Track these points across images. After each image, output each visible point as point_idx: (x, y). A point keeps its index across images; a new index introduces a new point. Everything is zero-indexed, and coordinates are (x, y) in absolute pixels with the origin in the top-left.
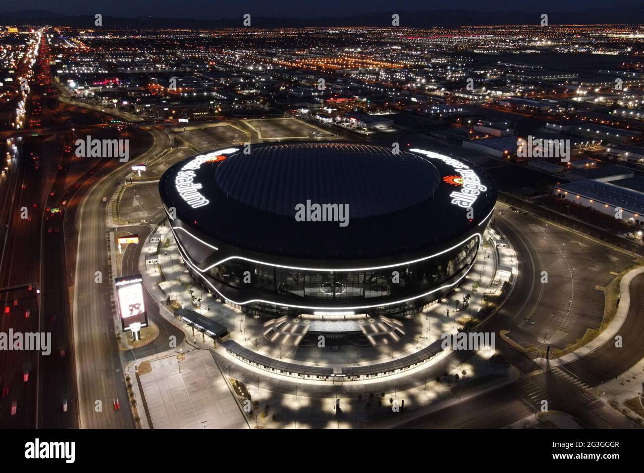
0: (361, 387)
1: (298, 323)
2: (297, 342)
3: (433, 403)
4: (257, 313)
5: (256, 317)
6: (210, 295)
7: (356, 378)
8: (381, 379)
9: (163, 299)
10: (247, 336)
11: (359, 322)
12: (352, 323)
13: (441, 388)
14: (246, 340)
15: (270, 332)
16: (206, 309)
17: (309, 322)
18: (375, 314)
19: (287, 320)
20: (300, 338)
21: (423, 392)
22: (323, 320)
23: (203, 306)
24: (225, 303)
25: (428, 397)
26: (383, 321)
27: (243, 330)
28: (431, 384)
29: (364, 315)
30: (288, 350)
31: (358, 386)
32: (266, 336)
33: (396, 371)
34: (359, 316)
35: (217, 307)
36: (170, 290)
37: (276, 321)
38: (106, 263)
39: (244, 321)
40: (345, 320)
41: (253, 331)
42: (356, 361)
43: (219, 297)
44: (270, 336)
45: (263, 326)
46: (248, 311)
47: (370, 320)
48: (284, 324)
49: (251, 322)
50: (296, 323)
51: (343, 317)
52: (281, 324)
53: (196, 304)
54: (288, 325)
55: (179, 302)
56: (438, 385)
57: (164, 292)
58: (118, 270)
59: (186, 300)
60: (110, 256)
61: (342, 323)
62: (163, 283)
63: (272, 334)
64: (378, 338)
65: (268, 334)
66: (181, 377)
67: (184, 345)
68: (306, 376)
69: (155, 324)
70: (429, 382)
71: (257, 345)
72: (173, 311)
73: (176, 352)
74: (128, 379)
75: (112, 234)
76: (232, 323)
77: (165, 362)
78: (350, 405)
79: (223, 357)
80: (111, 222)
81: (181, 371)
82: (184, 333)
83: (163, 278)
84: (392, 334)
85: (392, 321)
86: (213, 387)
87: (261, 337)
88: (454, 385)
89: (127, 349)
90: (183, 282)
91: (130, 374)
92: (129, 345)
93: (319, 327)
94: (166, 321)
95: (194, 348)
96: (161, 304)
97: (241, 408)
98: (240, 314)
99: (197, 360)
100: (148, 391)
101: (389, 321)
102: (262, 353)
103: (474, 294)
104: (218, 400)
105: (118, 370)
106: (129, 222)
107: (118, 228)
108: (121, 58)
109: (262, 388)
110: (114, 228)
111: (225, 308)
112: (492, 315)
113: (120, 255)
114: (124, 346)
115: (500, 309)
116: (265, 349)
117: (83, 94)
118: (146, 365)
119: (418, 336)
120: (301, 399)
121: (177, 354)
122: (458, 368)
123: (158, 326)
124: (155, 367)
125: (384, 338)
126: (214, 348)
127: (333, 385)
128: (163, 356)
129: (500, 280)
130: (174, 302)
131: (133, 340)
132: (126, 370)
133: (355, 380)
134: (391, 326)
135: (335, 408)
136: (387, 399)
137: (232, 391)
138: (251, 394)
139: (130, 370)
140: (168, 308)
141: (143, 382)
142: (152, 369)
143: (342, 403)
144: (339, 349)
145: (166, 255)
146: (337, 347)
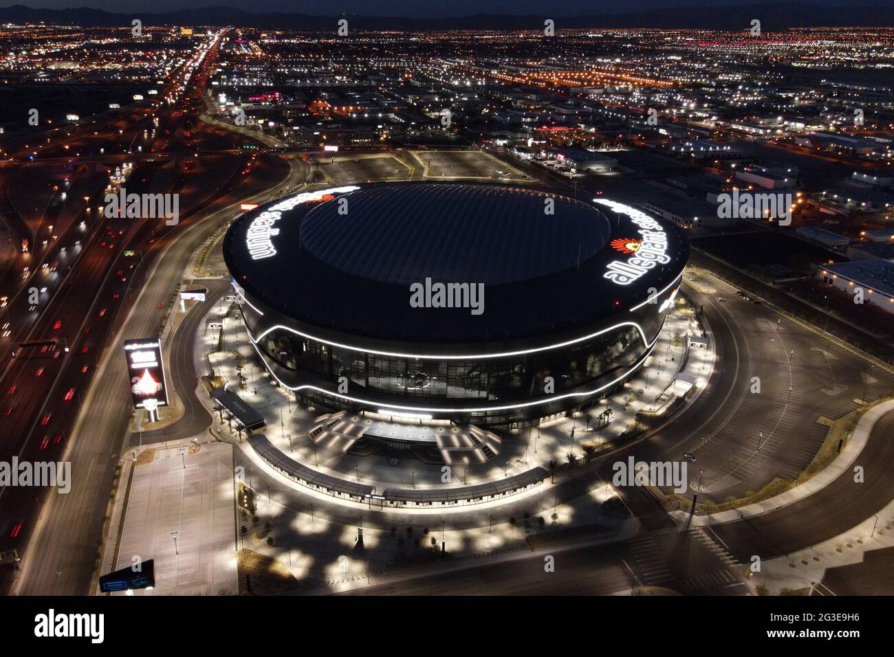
0: (405, 517)
1: (356, 423)
2: (346, 448)
3: (492, 552)
4: (313, 404)
5: (312, 409)
6: (264, 375)
7: (401, 504)
8: (436, 509)
9: (207, 374)
10: (287, 432)
11: (438, 430)
12: (428, 430)
13: (514, 534)
15: (317, 430)
16: (252, 392)
17: (371, 422)
18: (463, 422)
19: (343, 417)
20: (352, 442)
21: (487, 535)
22: (391, 422)
23: (251, 388)
24: (279, 386)
25: (490, 543)
26: (472, 432)
27: (286, 423)
28: (503, 526)
29: (448, 422)
30: (331, 457)
31: (401, 516)
32: (311, 434)
33: (460, 502)
34: (442, 422)
35: (267, 390)
36: (219, 363)
37: (331, 417)
38: (161, 321)
39: (292, 414)
40: (421, 425)
41: (298, 427)
42: (413, 482)
43: (275, 379)
44: (316, 435)
45: (314, 421)
46: (303, 400)
47: (453, 430)
48: (337, 421)
49: (302, 414)
50: (353, 422)
51: (418, 421)
52: (334, 421)
53: (244, 384)
54: (343, 423)
55: (225, 379)
56: (512, 529)
57: (210, 366)
58: (171, 333)
59: (233, 378)
60: (169, 315)
61: (414, 429)
62: (215, 354)
63: (319, 433)
64: (456, 455)
65: (314, 432)
66: (183, 474)
67: (205, 435)
68: (337, 493)
69: (184, 404)
70: (501, 523)
71: (293, 446)
72: (211, 390)
73: (192, 442)
74: (119, 468)
75: (184, 287)
76: (276, 413)
77: (173, 453)
78: (378, 540)
79: (245, 455)
80: (190, 274)
81: (186, 466)
82: (212, 419)
83: (220, 347)
84: (478, 452)
85: (486, 434)
86: (216, 491)
87: (304, 435)
88: (534, 532)
89: (135, 432)
90: (240, 354)
91: (126, 461)
92: (142, 426)
93: (382, 431)
94: (198, 402)
95: (215, 439)
96: (201, 380)
97: (238, 522)
98: (293, 403)
99: (212, 455)
100: (137, 487)
101: (481, 434)
102: (296, 456)
103: (625, 409)
104: (214, 509)
105: (114, 456)
106: (211, 275)
107: (195, 281)
108: (296, 67)
109: (276, 501)
110: (189, 281)
111: (278, 393)
112: (637, 442)
113: (182, 314)
114: (135, 427)
115: (653, 435)
116: (304, 451)
117: (230, 112)
118: (149, 453)
119: (515, 459)
120: (317, 522)
121: (192, 444)
122: (552, 509)
123: (185, 407)
124: (158, 458)
125: (464, 457)
126: (240, 443)
127: (368, 509)
128: (174, 445)
129: (673, 393)
130: (218, 379)
131: (148, 420)
132: (123, 457)
133: (399, 507)
134: (480, 440)
135: (356, 540)
136: (430, 538)
137: (236, 499)
138: (258, 507)
139: (127, 458)
140: (206, 386)
141: (136, 474)
142: (154, 459)
143: (369, 535)
144: (398, 464)
145: (237, 318)
146: (396, 460)
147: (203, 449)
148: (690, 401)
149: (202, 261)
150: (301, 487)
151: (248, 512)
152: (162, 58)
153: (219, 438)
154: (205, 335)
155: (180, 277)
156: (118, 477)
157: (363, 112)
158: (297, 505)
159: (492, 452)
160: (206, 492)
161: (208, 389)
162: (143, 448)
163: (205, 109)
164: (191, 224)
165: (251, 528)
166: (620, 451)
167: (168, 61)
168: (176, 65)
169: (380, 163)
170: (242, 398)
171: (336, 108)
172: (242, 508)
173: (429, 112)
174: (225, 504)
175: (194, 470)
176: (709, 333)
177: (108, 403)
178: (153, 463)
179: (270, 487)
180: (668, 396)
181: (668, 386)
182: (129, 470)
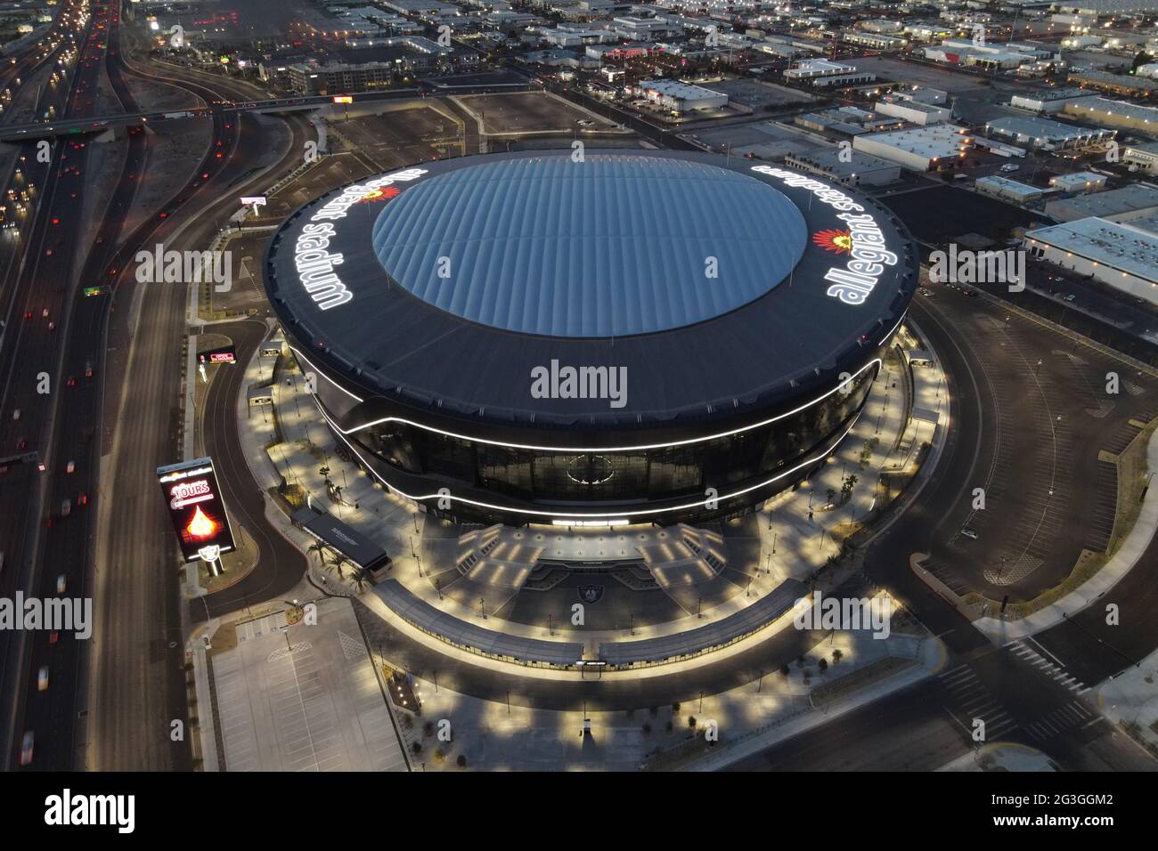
0: (635, 683)
1: (521, 542)
2: (517, 582)
3: (774, 724)
5: (445, 523)
6: (362, 473)
7: (626, 666)
9: (274, 483)
10: (424, 567)
11: (638, 537)
12: (625, 541)
13: (791, 688)
14: (421, 576)
15: (467, 559)
16: (352, 506)
17: (543, 538)
19: (500, 534)
20: (524, 573)
21: (756, 696)
22: (571, 534)
23: (346, 499)
24: (388, 492)
25: (764, 708)
26: (685, 536)
27: (418, 552)
28: (772, 678)
29: (648, 525)
30: (500, 600)
31: (630, 682)
32: (460, 566)
33: (704, 650)
34: (639, 527)
35: (373, 500)
36: (287, 462)
37: (480, 535)
38: (177, 403)
39: (421, 531)
40: (613, 534)
41: (437, 557)
42: (628, 627)
43: (378, 480)
44: (468, 568)
45: (456, 545)
46: (431, 512)
47: (659, 535)
48: (494, 542)
49: (434, 532)
50: (517, 542)
51: (608, 529)
52: (489, 542)
53: (335, 494)
54: (503, 545)
55: (304, 489)
56: (787, 681)
57: (276, 468)
58: (197, 419)
59: (316, 485)
60: (185, 389)
61: (605, 541)
62: (277, 447)
63: (471, 564)
64: (672, 573)
65: (463, 563)
66: (292, 662)
67: (304, 587)
68: (530, 661)
69: (256, 540)
70: (768, 673)
72: (290, 511)
73: (286, 602)
74: (190, 666)
75: (194, 342)
76: (398, 537)
77: (264, 624)
78: (610, 728)
79: (374, 615)
80: (195, 317)
81: (292, 647)
82: (305, 561)
83: (279, 436)
84: (700, 563)
85: (701, 533)
86: (351, 686)
87: (451, 569)
88: (816, 681)
89: (195, 596)
90: (314, 445)
91: (196, 652)
92: (201, 586)
93: (563, 550)
94: (275, 532)
95: (319, 594)
96: (269, 496)
97: (400, 732)
98: (417, 516)
99: (325, 621)
100: (226, 694)
101: (696, 535)
102: (447, 605)
103: (862, 469)
104: (357, 714)
105: (173, 645)
106: (228, 315)
107: (205, 327)
109: (444, 686)
111: (388, 502)
112: (897, 518)
114: (190, 589)
115: (913, 505)
116: (457, 595)
118: (229, 631)
119: (751, 567)
120: (516, 713)
121: (288, 607)
122: (826, 640)
123: (258, 544)
124: (244, 638)
125: (684, 574)
126: (360, 594)
127: (581, 680)
128: (262, 612)
129: (915, 438)
130: (294, 489)
131: (208, 574)
132: (188, 643)
133: (623, 670)
134: (699, 546)
135: (581, 735)
136: (684, 713)
137: (386, 693)
138: (422, 701)
139: (196, 645)
140: (280, 505)
141: (217, 671)
142: (238, 641)
143: (596, 722)
144: (598, 596)
145: (289, 384)
146: (593, 592)
148: (939, 447)
149: (208, 294)
150: (474, 658)
151: (412, 713)
153: (328, 592)
154: (250, 417)
155: (182, 324)
156: (192, 682)
158: (479, 687)
159: (718, 562)
160: (335, 688)
161: (284, 509)
162: (214, 624)
165: (423, 740)
166: (881, 535)
169: (414, 116)
170: (338, 517)
171: (323, 33)
172: (401, 709)
174: (370, 702)
175: (306, 652)
176: (925, 342)
178: (238, 650)
179: (430, 664)
180: (909, 442)
181: (904, 427)
182: (205, 666)
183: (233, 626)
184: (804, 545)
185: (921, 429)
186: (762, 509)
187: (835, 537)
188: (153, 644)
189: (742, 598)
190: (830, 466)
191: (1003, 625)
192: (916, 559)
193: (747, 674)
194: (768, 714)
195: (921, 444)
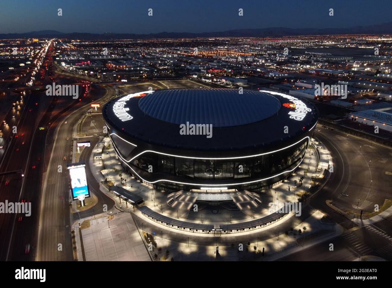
0: (233, 238)
1: (190, 195)
2: (189, 208)
3: (284, 250)
4: (163, 188)
5: (163, 191)
6: (133, 178)
7: (229, 232)
8: (247, 232)
9: (103, 180)
10: (156, 204)
11: (231, 194)
12: (226, 195)
13: (289, 239)
14: (155, 206)
15: (171, 201)
16: (130, 186)
17: (197, 194)
18: (241, 189)
19: (182, 193)
20: (191, 205)
21: (277, 242)
22: (207, 193)
23: (128, 184)
24: (142, 182)
25: (280, 245)
26: (246, 194)
27: (153, 200)
28: (282, 236)
29: (234, 190)
30: (183, 213)
31: (231, 237)
32: (168, 203)
33: (257, 227)
34: (231, 190)
35: (137, 185)
36: (108, 174)
37: (175, 194)
38: (69, 158)
39: (154, 194)
40: (221, 193)
41: (160, 201)
42: (229, 221)
43: (140, 179)
44: (171, 204)
45: (167, 197)
46: (157, 187)
47: (238, 193)
48: (180, 196)
49: (159, 194)
50: (188, 195)
51: (220, 191)
53: (124, 183)
54: (183, 196)
55: (113, 182)
56: (287, 237)
57: (103, 176)
59: (118, 181)
60: (72, 155)
61: (219, 195)
62: (104, 170)
63: (173, 202)
64: (243, 205)
65: (170, 202)
66: (110, 231)
67: (114, 210)
68: (195, 230)
69: (96, 196)
70: (280, 235)
71: (162, 209)
72: (108, 188)
73: (107, 214)
74: (73, 232)
75: (75, 142)
76: (146, 195)
77: (100, 220)
78: (226, 251)
79: (139, 217)
80: (75, 135)
81: (110, 227)
82: (114, 201)
83: (104, 167)
84: (253, 202)
85: (252, 194)
86: (131, 239)
87: (165, 204)
88: (298, 237)
89: (75, 212)
90: (116, 169)
91: (75, 228)
92: (78, 209)
93: (204, 197)
94: (103, 194)
95: (120, 211)
96: (101, 184)
98: (152, 189)
99: (121, 219)
100: (86, 241)
102: (166, 214)
103: (305, 177)
104: (134, 247)
105: (67, 226)
106: (87, 135)
107: (79, 138)
108: (93, 52)
109: (165, 238)
110: (77, 139)
112: (319, 190)
113: (79, 154)
114: (74, 210)
115: (324, 186)
116: (168, 212)
117: (69, 69)
118: (87, 222)
120: (191, 246)
121: (108, 215)
122: (300, 225)
123: (97, 197)
124: (93, 224)
125: (247, 205)
126: (134, 211)
127: (214, 236)
128: (99, 217)
129: (322, 168)
130: (110, 182)
131: (80, 206)
132: (73, 226)
133: (229, 234)
134: (252, 197)
135: (215, 253)
136: (252, 247)
137: (144, 240)
138: (157, 243)
139: (75, 226)
140: (105, 186)
141: (83, 234)
142: (91, 225)
143: (220, 249)
144: (218, 212)
145: (107, 154)
146: (216, 211)
147: (115, 217)
149: (80, 130)
150: (175, 230)
151: (154, 246)
152: (28, 50)
153: (122, 211)
154: (94, 162)
155: (71, 138)
156: (74, 237)
157: (131, 67)
158: (177, 240)
159: (259, 202)
160: (125, 239)
161: (106, 187)
162: (82, 221)
163: (57, 69)
164: (68, 115)
166: (314, 195)
167: (31, 51)
168: (36, 52)
169: (146, 86)
171: (118, 66)
173: (159, 67)
174: (138, 243)
175: (114, 229)
176: (321, 142)
177: (55, 200)
178: (90, 228)
179: (161, 233)
180: (320, 169)
181: (317, 165)
182: (78, 233)
183: (89, 220)
184: (288, 198)
185: (323, 166)
186: (272, 187)
187: (298, 195)
188: (60, 226)
189: (267, 212)
190: (294, 176)
191: (362, 221)
192: (328, 202)
193: (273, 235)
194: (282, 247)
195: (324, 170)
